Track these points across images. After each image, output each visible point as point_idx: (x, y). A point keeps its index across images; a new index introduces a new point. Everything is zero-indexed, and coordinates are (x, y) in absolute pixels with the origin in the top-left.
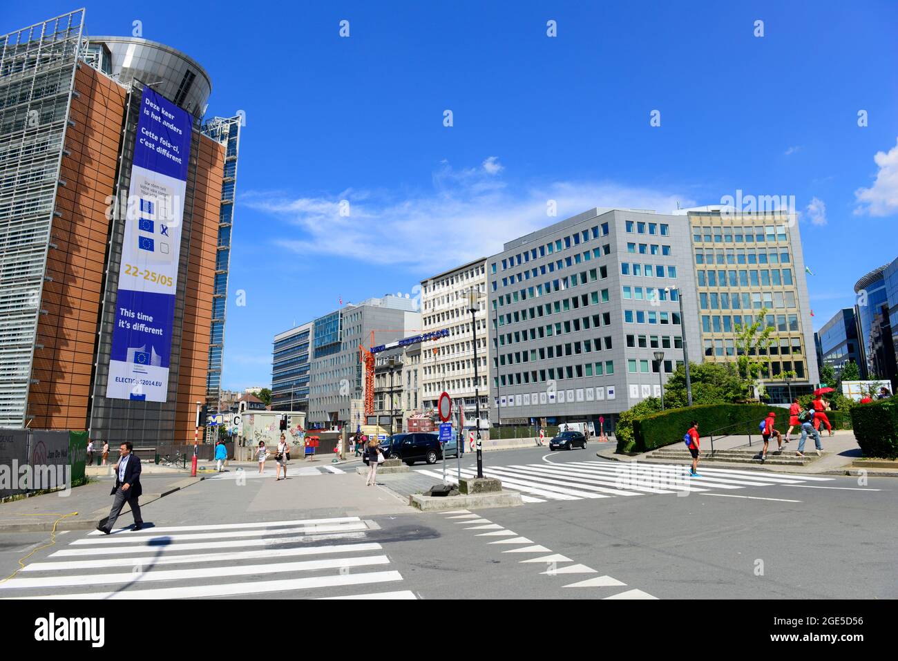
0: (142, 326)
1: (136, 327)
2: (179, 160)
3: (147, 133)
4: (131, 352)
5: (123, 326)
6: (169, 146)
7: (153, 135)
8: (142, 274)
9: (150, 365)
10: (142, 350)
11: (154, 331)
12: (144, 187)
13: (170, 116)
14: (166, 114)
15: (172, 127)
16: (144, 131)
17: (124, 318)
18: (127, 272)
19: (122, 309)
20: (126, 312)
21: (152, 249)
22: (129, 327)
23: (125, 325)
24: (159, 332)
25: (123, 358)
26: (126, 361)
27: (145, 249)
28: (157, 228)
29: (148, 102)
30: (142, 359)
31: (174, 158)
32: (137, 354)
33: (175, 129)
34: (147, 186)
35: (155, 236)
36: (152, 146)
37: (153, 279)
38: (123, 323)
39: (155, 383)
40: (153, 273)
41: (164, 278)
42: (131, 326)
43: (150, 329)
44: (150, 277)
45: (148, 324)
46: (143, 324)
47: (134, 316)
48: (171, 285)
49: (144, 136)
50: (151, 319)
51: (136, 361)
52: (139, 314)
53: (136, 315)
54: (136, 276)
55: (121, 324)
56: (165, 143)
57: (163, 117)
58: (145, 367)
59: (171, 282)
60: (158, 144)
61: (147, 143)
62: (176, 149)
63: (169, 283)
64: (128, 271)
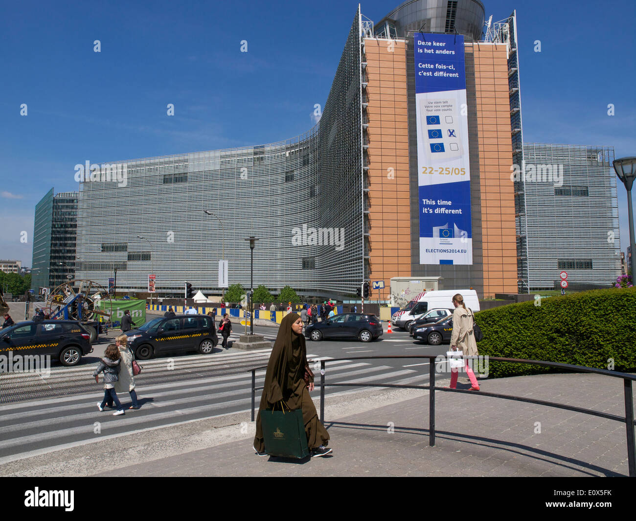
0: (443, 210)
1: (437, 211)
2: (456, 75)
3: (423, 66)
4: (436, 230)
5: (426, 212)
6: (445, 67)
7: (429, 65)
8: (437, 171)
9: (454, 237)
10: (445, 227)
11: (453, 212)
12: (428, 107)
13: (441, 44)
14: (438, 44)
15: (445, 52)
16: (421, 65)
17: (427, 206)
18: (424, 173)
19: (424, 200)
20: (427, 201)
21: (443, 150)
22: (432, 212)
23: (428, 211)
24: (460, 211)
25: (430, 235)
26: (432, 237)
27: (437, 152)
28: (445, 133)
29: (420, 43)
30: (448, 234)
31: (451, 75)
32: (441, 231)
33: (447, 52)
34: (431, 105)
35: (445, 140)
36: (429, 74)
37: (447, 172)
38: (426, 209)
39: (460, 251)
40: (446, 168)
41: (457, 170)
42: (434, 211)
43: (450, 211)
44: (444, 172)
45: (447, 207)
46: (444, 207)
47: (434, 204)
48: (464, 173)
49: (422, 69)
50: (450, 203)
51: (441, 236)
52: (438, 201)
53: (436, 202)
54: (433, 173)
55: (425, 210)
56: (440, 67)
57: (436, 48)
58: (449, 239)
59: (464, 172)
60: (435, 70)
61: (425, 74)
62: (451, 67)
63: (463, 173)
64: (425, 171)
